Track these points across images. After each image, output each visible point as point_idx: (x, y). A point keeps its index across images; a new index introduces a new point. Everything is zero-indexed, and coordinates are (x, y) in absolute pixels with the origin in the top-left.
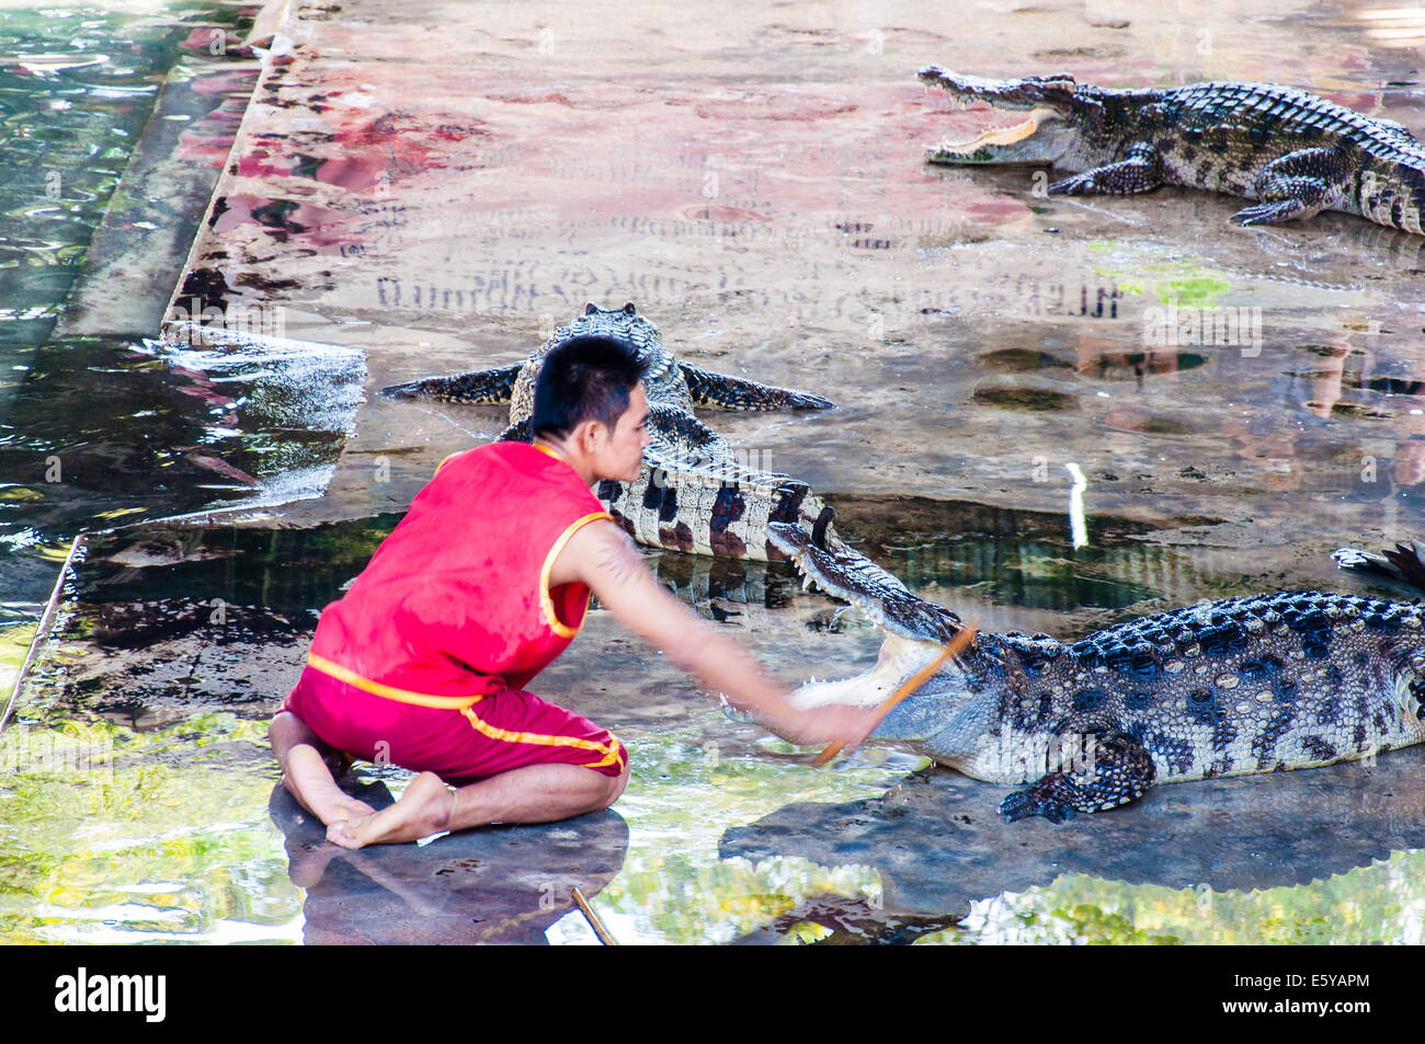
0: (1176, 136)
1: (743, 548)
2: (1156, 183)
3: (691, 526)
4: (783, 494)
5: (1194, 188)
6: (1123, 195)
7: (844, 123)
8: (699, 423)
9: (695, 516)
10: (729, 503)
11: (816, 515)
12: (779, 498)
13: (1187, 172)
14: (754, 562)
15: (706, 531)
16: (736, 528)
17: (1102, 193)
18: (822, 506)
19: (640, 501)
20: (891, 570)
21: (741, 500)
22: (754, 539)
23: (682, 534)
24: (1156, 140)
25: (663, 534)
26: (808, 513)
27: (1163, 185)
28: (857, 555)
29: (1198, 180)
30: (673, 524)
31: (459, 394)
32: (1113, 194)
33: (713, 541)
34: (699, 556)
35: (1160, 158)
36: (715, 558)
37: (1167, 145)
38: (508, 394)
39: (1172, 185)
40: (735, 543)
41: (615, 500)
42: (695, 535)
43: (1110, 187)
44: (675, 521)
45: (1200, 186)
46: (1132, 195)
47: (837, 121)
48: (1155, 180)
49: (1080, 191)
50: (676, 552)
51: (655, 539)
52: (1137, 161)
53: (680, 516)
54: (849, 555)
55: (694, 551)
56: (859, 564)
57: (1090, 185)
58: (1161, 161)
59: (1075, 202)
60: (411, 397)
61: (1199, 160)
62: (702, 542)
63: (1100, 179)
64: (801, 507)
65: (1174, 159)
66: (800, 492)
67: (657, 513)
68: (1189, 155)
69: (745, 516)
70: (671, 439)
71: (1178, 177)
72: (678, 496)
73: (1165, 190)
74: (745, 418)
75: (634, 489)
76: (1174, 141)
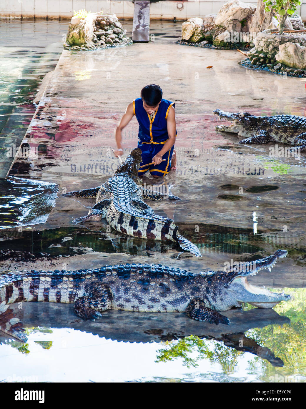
0: (273, 128)
1: (155, 237)
2: (267, 141)
3: (141, 231)
4: (165, 223)
5: (278, 142)
6: (259, 144)
7: (187, 124)
8: (145, 204)
9: (142, 228)
10: (151, 225)
11: (174, 228)
12: (164, 224)
13: (276, 138)
14: (158, 241)
15: (145, 232)
16: (153, 232)
17: (254, 143)
18: (175, 226)
19: (128, 224)
20: (193, 243)
21: (155, 224)
22: (158, 235)
23: (139, 233)
24: (267, 129)
25: (134, 233)
26: (172, 228)
27: (270, 141)
28: (185, 239)
29: (279, 140)
30: (137, 231)
31: (82, 196)
32: (257, 144)
33: (147, 235)
34: (144, 239)
35: (269, 134)
36: (148, 239)
37: (271, 131)
38: (95, 195)
39: (272, 141)
40: (153, 236)
41: (122, 224)
42: (142, 234)
43: (256, 142)
44: (137, 230)
45: (280, 142)
46: (261, 144)
47: (185, 124)
48: (267, 140)
49: (248, 143)
50: (137, 238)
51: (132, 234)
52: (263, 135)
53: (138, 228)
54: (183, 239)
55: (142, 238)
56: (185, 241)
57: (251, 141)
58: (269, 135)
59: (247, 146)
60: (70, 197)
61: (279, 135)
62: (144, 235)
63: (253, 140)
64: (170, 226)
65: (272, 135)
66: (170, 222)
67: (132, 228)
68: (277, 133)
69: (155, 228)
70: (138, 208)
71: (274, 139)
72: (138, 223)
73: (270, 143)
74: (157, 202)
75: (127, 221)
76: (272, 130)
